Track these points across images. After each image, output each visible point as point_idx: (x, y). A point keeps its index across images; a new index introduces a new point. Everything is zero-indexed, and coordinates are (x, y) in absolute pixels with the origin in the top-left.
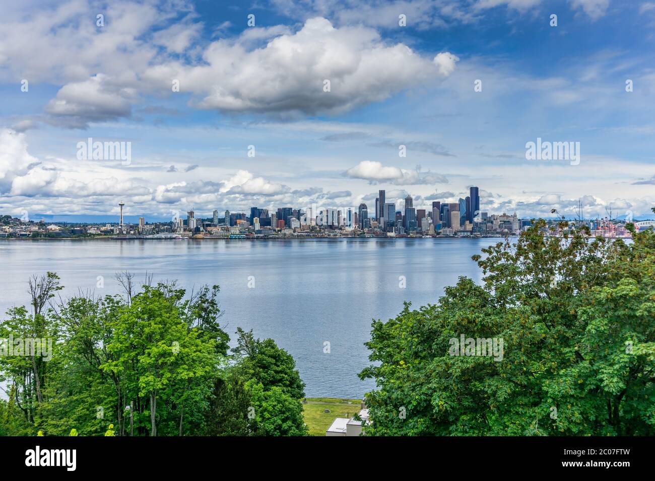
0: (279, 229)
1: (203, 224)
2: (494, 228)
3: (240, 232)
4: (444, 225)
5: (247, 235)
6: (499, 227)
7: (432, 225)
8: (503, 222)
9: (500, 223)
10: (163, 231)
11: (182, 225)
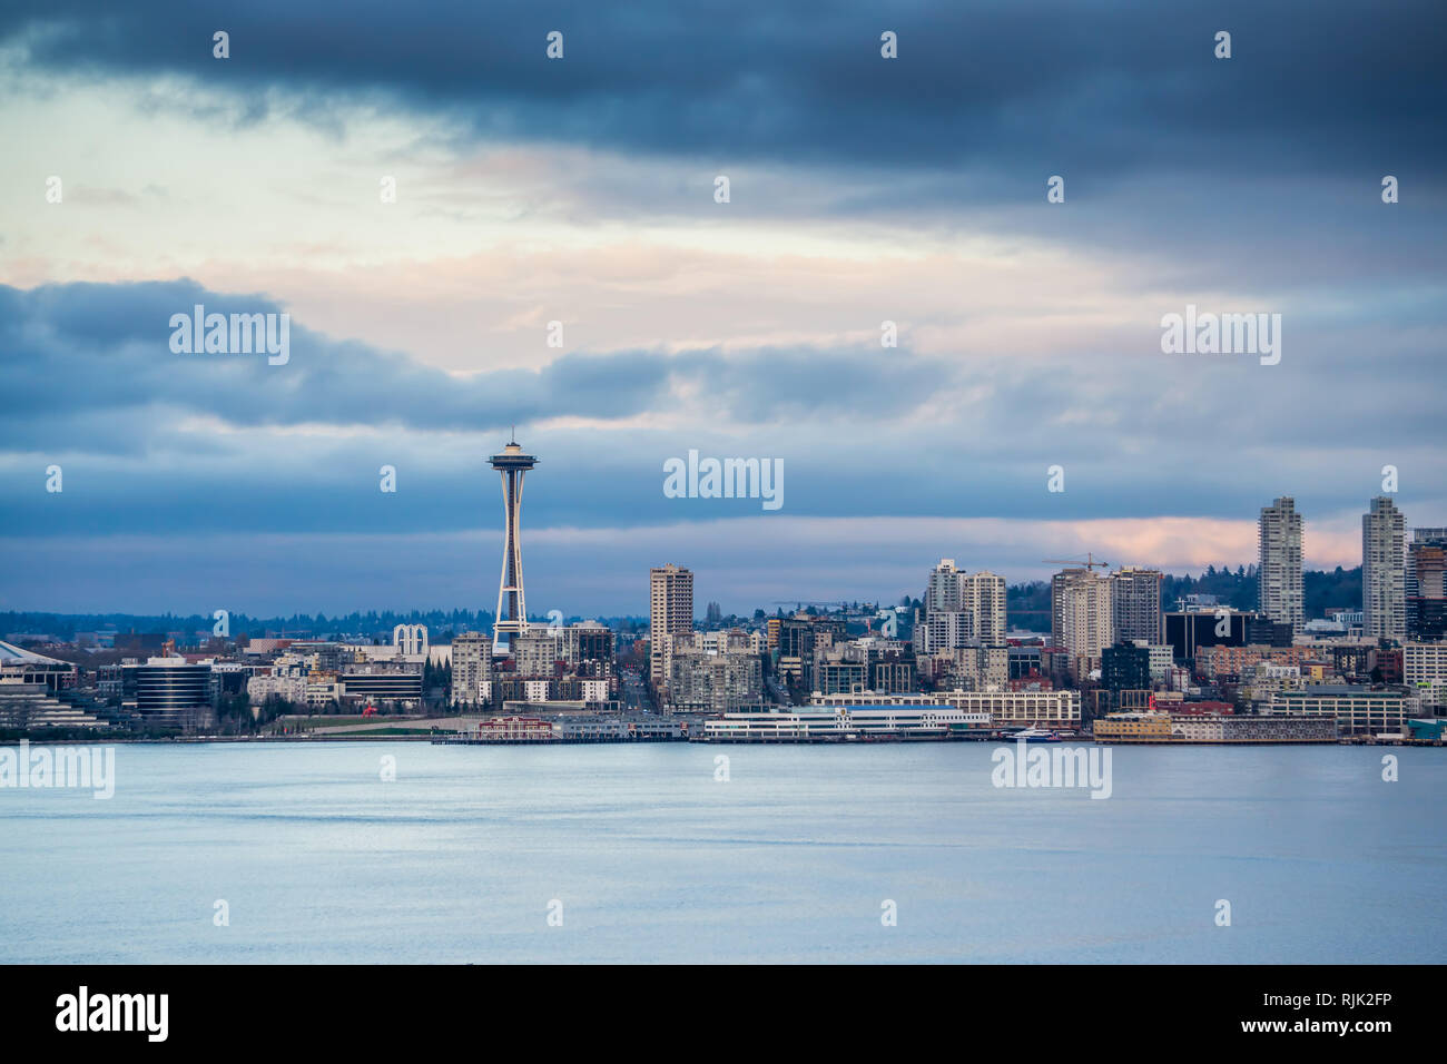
1: (1176, 625)
10: (841, 677)
11: (998, 626)
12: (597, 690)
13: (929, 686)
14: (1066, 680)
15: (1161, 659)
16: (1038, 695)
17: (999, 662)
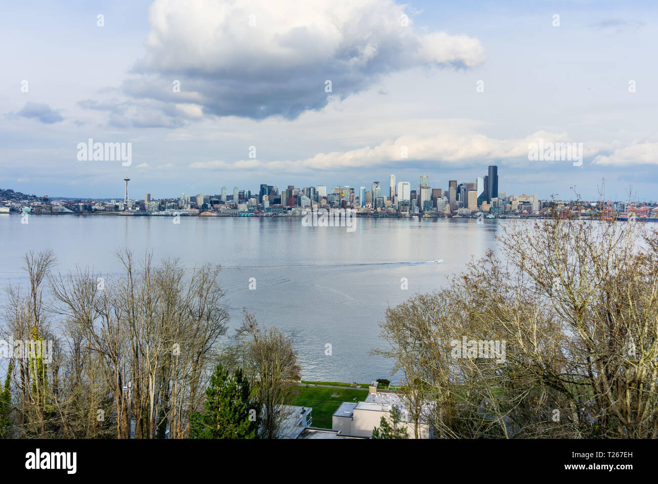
0: (289, 207)
1: (211, 201)
2: (513, 209)
3: (249, 210)
4: (461, 206)
5: (256, 213)
6: (518, 209)
7: (448, 205)
8: (522, 203)
9: (519, 203)
10: (169, 208)
11: (189, 202)
12: (138, 209)
13: (181, 209)
14: (198, 208)
15: (209, 206)
16: (194, 210)
17: (189, 206)
